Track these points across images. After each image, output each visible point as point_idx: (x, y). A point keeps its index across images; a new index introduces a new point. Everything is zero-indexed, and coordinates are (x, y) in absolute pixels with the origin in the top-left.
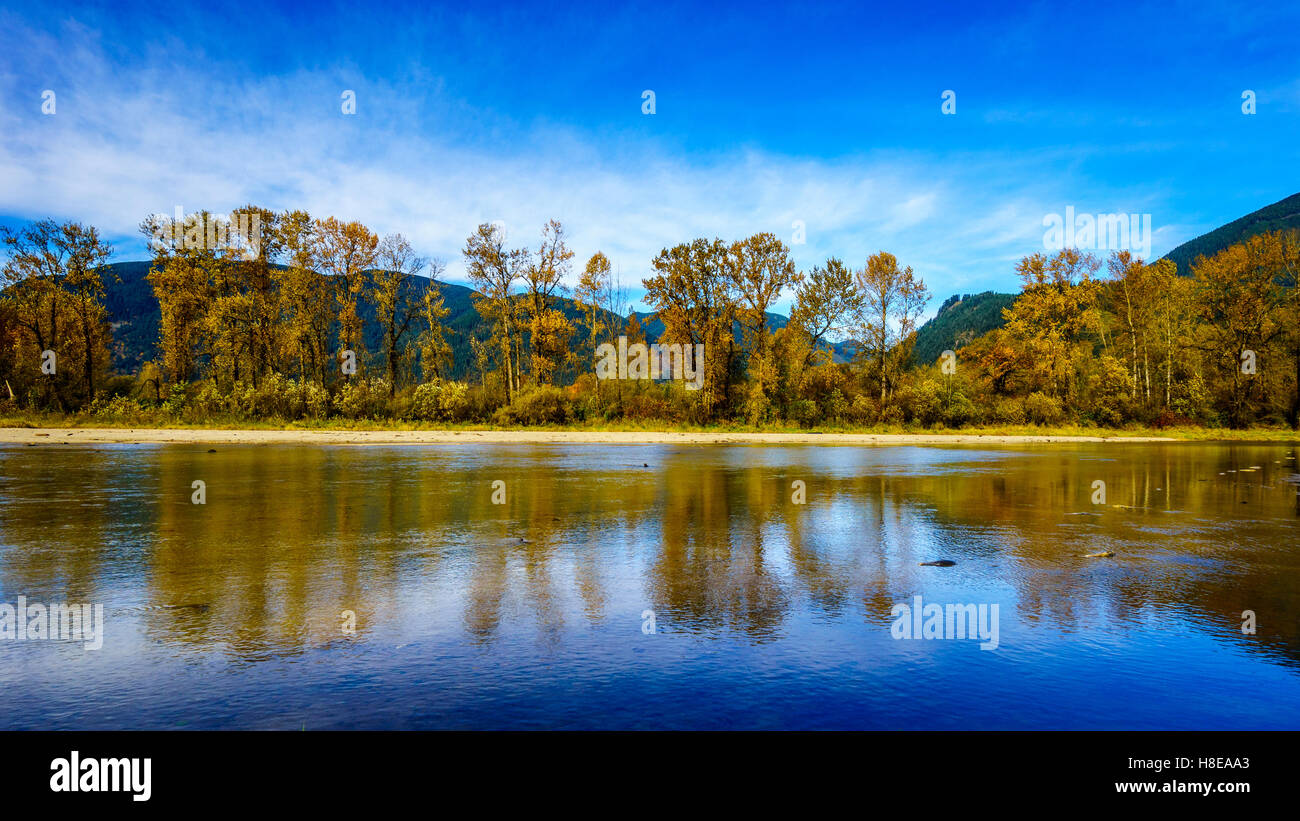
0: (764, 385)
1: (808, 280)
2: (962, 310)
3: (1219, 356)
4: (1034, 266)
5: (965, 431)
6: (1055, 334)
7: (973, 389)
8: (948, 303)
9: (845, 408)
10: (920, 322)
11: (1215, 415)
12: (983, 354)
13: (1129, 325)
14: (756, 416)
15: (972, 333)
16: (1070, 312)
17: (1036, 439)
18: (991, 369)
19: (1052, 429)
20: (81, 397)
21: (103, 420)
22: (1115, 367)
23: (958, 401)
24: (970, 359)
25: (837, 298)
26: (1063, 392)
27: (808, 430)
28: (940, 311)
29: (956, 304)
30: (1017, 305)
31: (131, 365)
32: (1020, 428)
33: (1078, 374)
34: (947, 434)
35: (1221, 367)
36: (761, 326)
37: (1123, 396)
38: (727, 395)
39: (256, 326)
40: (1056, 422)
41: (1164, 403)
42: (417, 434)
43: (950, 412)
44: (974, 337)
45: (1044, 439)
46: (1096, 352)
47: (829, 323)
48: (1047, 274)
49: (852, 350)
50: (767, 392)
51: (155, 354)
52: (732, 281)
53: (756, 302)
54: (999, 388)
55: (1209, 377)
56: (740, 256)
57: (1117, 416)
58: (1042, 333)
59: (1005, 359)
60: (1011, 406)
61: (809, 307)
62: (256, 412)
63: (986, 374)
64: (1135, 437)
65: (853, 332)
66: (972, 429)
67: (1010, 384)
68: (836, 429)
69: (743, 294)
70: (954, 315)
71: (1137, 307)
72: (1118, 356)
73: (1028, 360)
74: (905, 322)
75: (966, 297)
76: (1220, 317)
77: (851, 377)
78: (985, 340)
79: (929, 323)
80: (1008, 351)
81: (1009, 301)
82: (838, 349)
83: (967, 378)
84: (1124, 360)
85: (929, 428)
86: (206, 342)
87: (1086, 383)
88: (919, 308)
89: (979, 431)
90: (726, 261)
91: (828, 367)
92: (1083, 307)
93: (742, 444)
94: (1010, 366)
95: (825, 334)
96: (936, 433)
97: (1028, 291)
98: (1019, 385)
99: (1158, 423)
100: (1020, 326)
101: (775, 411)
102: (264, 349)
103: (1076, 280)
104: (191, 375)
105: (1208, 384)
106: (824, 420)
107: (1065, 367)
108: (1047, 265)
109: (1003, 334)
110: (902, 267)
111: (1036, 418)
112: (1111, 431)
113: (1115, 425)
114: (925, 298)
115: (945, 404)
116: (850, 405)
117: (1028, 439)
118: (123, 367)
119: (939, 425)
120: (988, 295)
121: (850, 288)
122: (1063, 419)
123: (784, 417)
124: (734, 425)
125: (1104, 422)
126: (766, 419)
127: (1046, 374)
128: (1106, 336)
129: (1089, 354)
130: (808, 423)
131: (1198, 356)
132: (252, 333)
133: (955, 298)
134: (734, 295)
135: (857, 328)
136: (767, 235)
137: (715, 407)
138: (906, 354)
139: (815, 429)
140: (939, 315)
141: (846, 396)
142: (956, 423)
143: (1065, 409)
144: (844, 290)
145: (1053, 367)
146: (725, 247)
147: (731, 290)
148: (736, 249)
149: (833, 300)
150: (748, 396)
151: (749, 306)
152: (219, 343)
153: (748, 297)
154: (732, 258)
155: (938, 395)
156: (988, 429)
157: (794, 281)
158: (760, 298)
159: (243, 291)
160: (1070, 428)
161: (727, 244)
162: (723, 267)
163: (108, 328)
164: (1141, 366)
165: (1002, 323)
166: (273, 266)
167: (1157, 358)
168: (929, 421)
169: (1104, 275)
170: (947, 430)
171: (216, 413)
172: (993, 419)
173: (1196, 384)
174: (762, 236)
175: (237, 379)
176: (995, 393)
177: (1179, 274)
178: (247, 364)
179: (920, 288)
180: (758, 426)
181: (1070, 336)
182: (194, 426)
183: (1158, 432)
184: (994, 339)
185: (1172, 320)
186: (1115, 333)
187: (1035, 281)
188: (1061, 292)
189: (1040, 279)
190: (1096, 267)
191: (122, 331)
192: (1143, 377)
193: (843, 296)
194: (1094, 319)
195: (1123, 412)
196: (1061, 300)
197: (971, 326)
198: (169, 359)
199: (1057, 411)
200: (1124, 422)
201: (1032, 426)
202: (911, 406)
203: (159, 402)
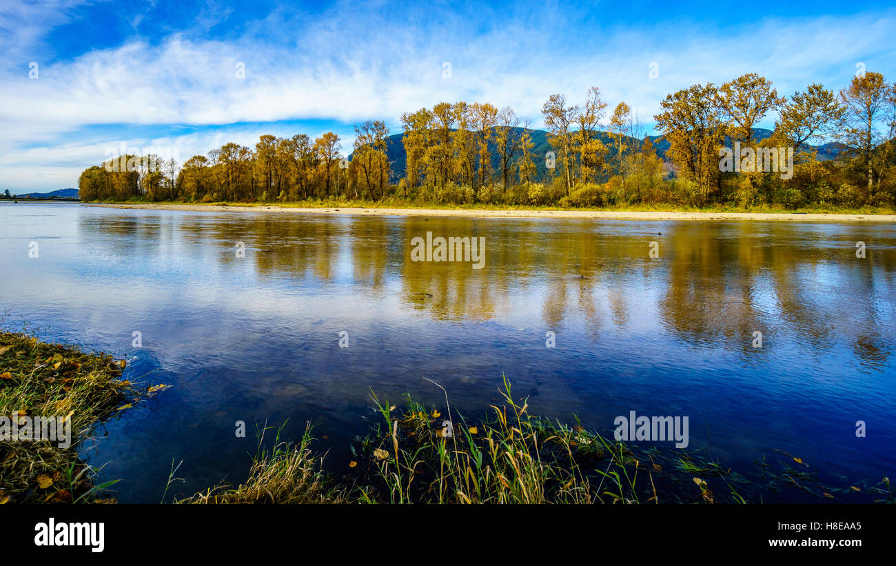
0: (751, 179)
1: (790, 102)
9: (831, 194)
14: (743, 203)
20: (378, 195)
21: (386, 205)
25: (820, 113)
27: (793, 211)
31: (395, 180)
36: (748, 138)
38: (719, 187)
39: (443, 159)
42: (518, 212)
47: (812, 132)
49: (835, 150)
50: (754, 184)
51: (404, 175)
52: (722, 110)
53: (743, 122)
56: (729, 93)
61: (792, 121)
62: (443, 201)
65: (838, 137)
68: (820, 210)
69: (732, 117)
74: (891, 126)
77: (835, 171)
82: (821, 150)
86: (423, 168)
90: (717, 97)
91: (814, 164)
93: (735, 221)
95: (808, 141)
101: (761, 197)
102: (446, 170)
104: (417, 184)
106: (808, 203)
116: (835, 192)
118: (393, 181)
121: (832, 104)
123: (770, 201)
124: (726, 207)
126: (754, 202)
130: (794, 206)
132: (441, 163)
134: (724, 119)
135: (840, 133)
136: (751, 75)
137: (710, 195)
139: (799, 210)
141: (831, 186)
144: (825, 106)
146: (715, 87)
147: (722, 116)
148: (725, 88)
149: (814, 115)
150: (738, 187)
151: (736, 124)
152: (429, 169)
153: (736, 119)
154: (722, 94)
157: (777, 104)
158: (748, 118)
159: (438, 143)
161: (718, 85)
162: (715, 101)
163: (388, 164)
166: (450, 130)
171: (427, 201)
174: (747, 76)
175: (435, 185)
178: (440, 178)
180: (746, 208)
182: (419, 207)
191: (393, 165)
193: (825, 111)
198: (409, 177)
203: (406, 197)
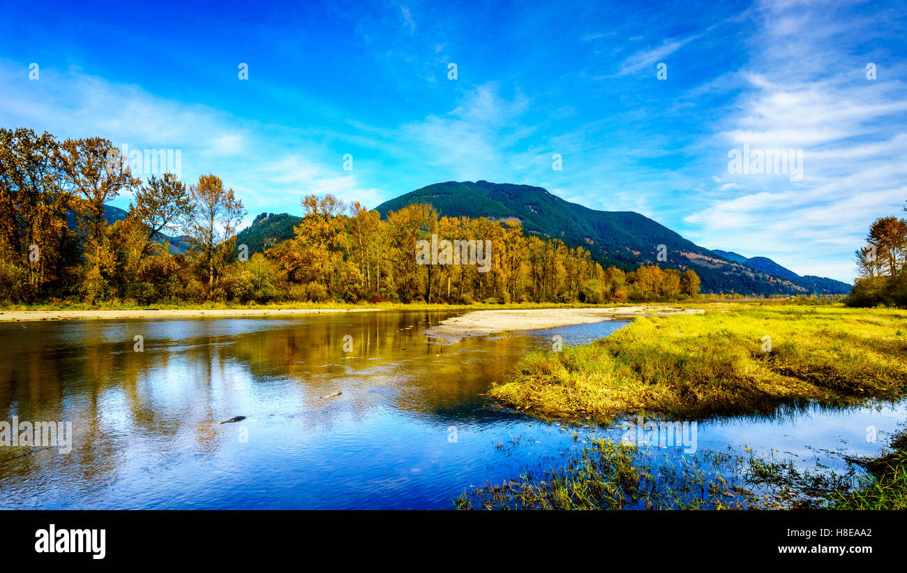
0: (101, 268)
1: (145, 185)
2: (269, 223)
3: (399, 265)
4: (310, 202)
5: (270, 306)
6: (323, 246)
7: (275, 279)
8: (260, 217)
9: (180, 289)
10: (239, 229)
11: (398, 296)
12: (282, 255)
13: (359, 243)
14: (92, 296)
15: (275, 239)
16: (331, 234)
17: (312, 311)
18: (287, 265)
19: (322, 305)
22: (354, 269)
23: (265, 286)
24: (273, 257)
25: (173, 204)
26: (327, 282)
27: (146, 307)
28: (254, 222)
29: (265, 219)
30: (302, 225)
32: (304, 304)
33: (336, 271)
34: (258, 308)
35: (400, 271)
36: (98, 217)
37: (357, 285)
38: (58, 275)
40: (323, 300)
41: (376, 290)
43: (259, 293)
44: (276, 243)
45: (317, 311)
46: (345, 259)
47: (165, 222)
48: (318, 208)
49: (187, 244)
50: (104, 274)
52: (64, 174)
53: (92, 196)
54: (291, 278)
55: (395, 276)
56: (75, 153)
57: (355, 297)
58: (316, 245)
59: (295, 259)
60: (297, 290)
61: (148, 207)
63: (283, 268)
64: (363, 308)
65: (187, 231)
66: (274, 305)
67: (298, 276)
68: (171, 306)
69: (77, 186)
70: (263, 226)
71: (363, 235)
72: (356, 261)
73: (308, 261)
74: (228, 229)
75: (271, 215)
76: (399, 245)
77: (186, 265)
78: (283, 245)
79: (246, 230)
80: (297, 255)
81: (297, 221)
82: (173, 242)
83: (271, 271)
84: (358, 265)
85: (245, 305)
87: (340, 277)
88: (238, 220)
89: (279, 306)
90: (57, 155)
91: (165, 257)
92: (338, 231)
94: (298, 264)
95: (162, 230)
96: (250, 308)
97: (308, 217)
98: (303, 276)
99: (374, 300)
100: (303, 239)
101: (112, 291)
103: (334, 214)
105: (395, 280)
106: (162, 298)
107: (328, 268)
108: (318, 203)
109: (294, 243)
110: (226, 187)
111: (313, 297)
112: (352, 305)
113: (354, 302)
114: (243, 213)
115: (256, 288)
116: (185, 287)
117: (307, 311)
119: (252, 302)
120: (285, 216)
121: (184, 198)
122: (327, 298)
123: (122, 296)
124: (68, 303)
125: (349, 300)
126: (103, 297)
127: (318, 271)
128: (350, 250)
129: (341, 259)
130: (146, 302)
131: (390, 265)
133: (264, 215)
134: (66, 186)
135: (190, 229)
136: (104, 140)
137: (44, 286)
138: (229, 251)
139: (152, 306)
140: (253, 225)
141: (181, 281)
142: (264, 301)
143: (329, 292)
144: (179, 198)
145: (322, 266)
146: (56, 141)
147: (64, 181)
148: (69, 145)
149: (168, 205)
150: (84, 277)
151: (84, 197)
153: (83, 190)
154: (65, 153)
155: (252, 281)
156: (285, 305)
157: (132, 184)
158: (96, 193)
160: (331, 304)
161: (60, 139)
162: (54, 160)
164: (366, 268)
165: (293, 236)
167: (373, 264)
168: (245, 300)
169: (349, 213)
170: (258, 305)
172: (287, 298)
173: (389, 279)
174: (98, 140)
176: (288, 281)
177: (382, 219)
179: (239, 205)
180: (94, 304)
181: (331, 248)
183: (374, 305)
184: (288, 245)
185: (379, 244)
186: (354, 248)
187: (312, 212)
188: (326, 220)
189: (315, 211)
190: (344, 209)
192: (367, 275)
193: (178, 203)
194: (343, 239)
195: (358, 295)
196: (326, 226)
197: (275, 235)
199: (324, 293)
200: (358, 300)
201: (310, 303)
202: (232, 290)
